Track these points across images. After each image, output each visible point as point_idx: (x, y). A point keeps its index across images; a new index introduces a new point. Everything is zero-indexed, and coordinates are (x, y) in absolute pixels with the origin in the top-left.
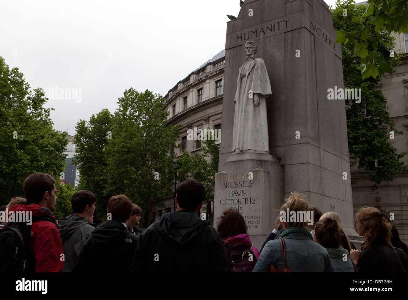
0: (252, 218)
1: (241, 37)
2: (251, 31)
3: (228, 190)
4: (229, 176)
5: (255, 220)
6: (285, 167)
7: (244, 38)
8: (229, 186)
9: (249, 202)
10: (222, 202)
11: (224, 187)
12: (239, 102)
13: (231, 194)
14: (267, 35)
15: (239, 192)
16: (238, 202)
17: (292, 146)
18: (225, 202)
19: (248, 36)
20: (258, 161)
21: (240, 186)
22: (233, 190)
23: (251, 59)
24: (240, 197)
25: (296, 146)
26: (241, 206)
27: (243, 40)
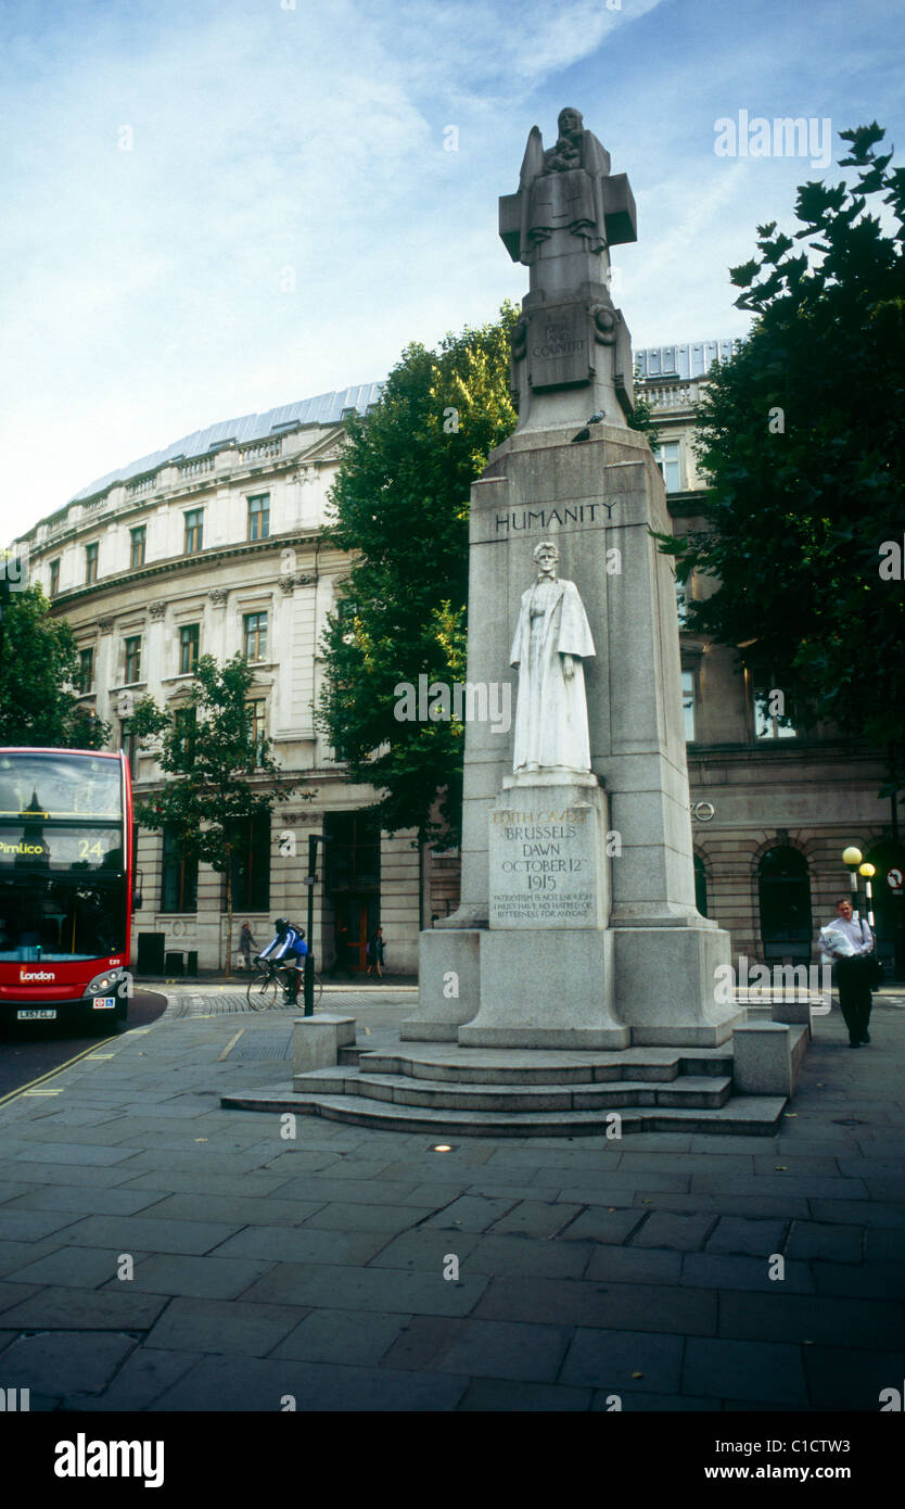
0: (575, 896)
1: (507, 521)
2: (530, 514)
3: (519, 843)
4: (522, 816)
5: (582, 901)
6: (614, 796)
7: (514, 526)
8: (523, 835)
9: (567, 866)
10: (508, 867)
11: (511, 836)
12: (530, 668)
13: (528, 853)
14: (568, 527)
15: (545, 847)
16: (543, 865)
17: (626, 757)
18: (514, 867)
19: (522, 522)
20: (580, 787)
21: (547, 835)
22: (532, 843)
23: (549, 579)
24: (549, 858)
25: (636, 757)
26: (549, 873)
27: (511, 528)
